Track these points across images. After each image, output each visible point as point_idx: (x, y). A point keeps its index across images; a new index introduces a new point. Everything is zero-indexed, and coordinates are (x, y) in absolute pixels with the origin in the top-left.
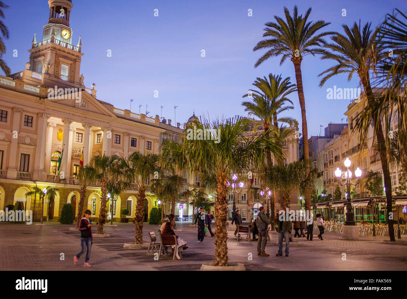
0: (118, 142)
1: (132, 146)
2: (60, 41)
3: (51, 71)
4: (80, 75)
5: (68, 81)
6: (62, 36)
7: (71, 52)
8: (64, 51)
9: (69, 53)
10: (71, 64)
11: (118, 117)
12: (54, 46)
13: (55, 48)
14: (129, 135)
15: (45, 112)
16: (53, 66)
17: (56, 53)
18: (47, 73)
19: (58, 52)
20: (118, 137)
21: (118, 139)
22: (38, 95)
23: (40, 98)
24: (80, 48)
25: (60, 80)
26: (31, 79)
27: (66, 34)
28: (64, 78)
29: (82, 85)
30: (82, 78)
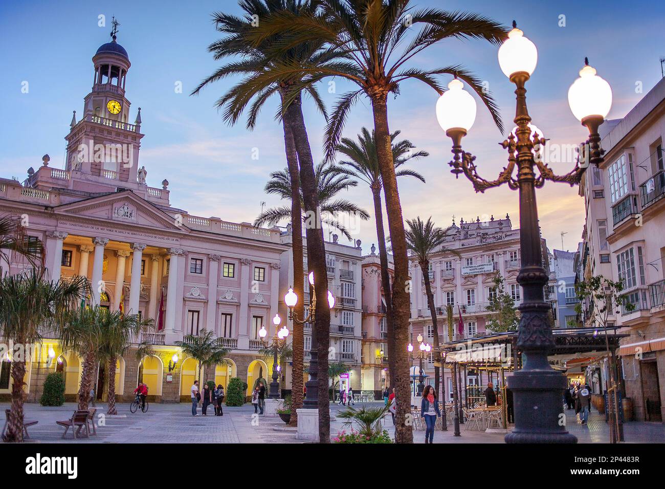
0: (198, 271)
1: (224, 275)
2: (102, 119)
5: (116, 179)
6: (107, 111)
11: (192, 230)
18: (79, 170)
20: (198, 262)
22: (46, 203)
23: (47, 207)
24: (138, 127)
25: (101, 180)
26: (51, 181)
27: (114, 106)
28: (110, 176)
29: (141, 184)
30: (143, 173)
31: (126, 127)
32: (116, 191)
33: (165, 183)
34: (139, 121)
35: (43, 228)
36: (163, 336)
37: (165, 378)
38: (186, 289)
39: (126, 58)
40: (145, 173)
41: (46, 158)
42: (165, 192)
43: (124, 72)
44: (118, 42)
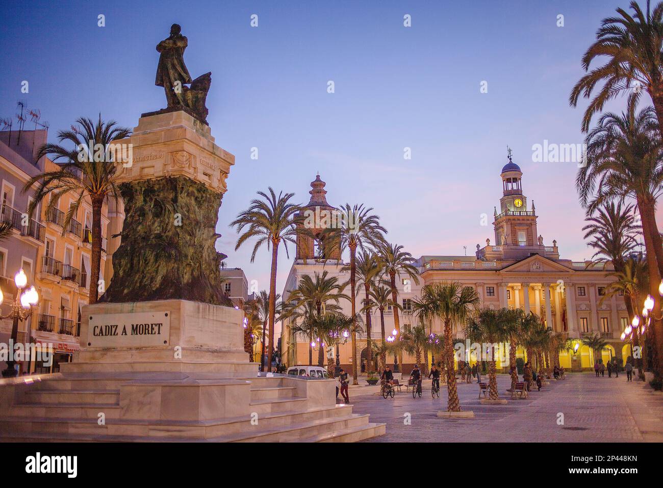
0: (583, 294)
1: (599, 295)
2: (513, 212)
3: (509, 241)
4: (538, 236)
5: (526, 246)
6: (515, 206)
7: (525, 218)
8: (519, 220)
9: (523, 220)
10: (527, 229)
11: (576, 271)
12: (508, 217)
13: (509, 220)
14: (593, 285)
15: (503, 281)
16: (510, 236)
17: (511, 224)
18: (506, 244)
19: (513, 222)
20: (582, 289)
21: (583, 291)
22: (495, 268)
23: (496, 270)
24: (534, 212)
25: (518, 247)
26: (492, 253)
27: (518, 202)
28: (522, 244)
29: (541, 245)
30: (541, 238)
31: (527, 214)
32: (529, 255)
33: (554, 242)
34: (533, 208)
35: (496, 282)
36: (568, 334)
37: (572, 358)
38: (577, 306)
39: (520, 171)
40: (542, 238)
41: (488, 240)
42: (555, 247)
43: (520, 179)
44: (514, 161)
